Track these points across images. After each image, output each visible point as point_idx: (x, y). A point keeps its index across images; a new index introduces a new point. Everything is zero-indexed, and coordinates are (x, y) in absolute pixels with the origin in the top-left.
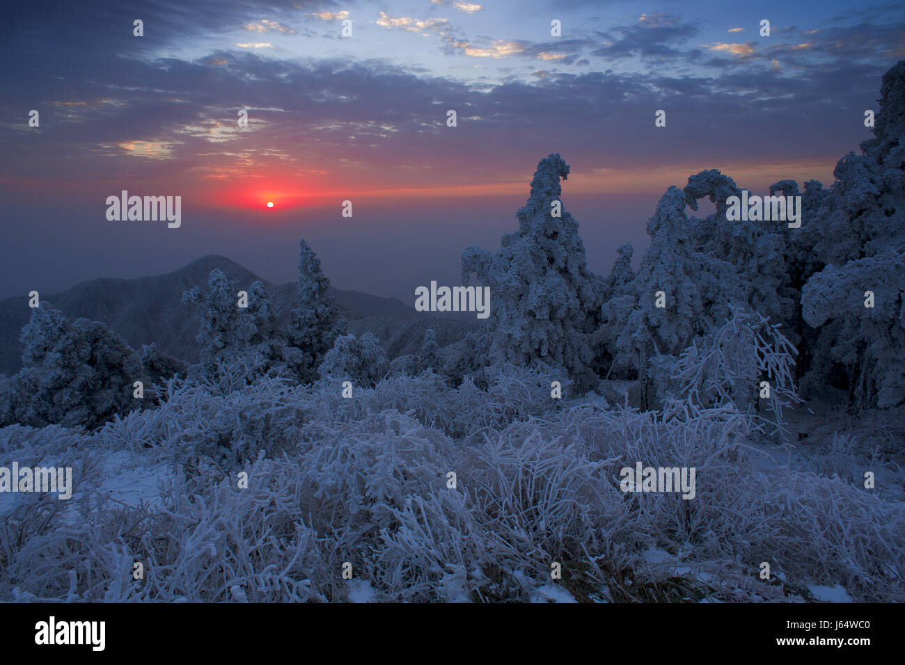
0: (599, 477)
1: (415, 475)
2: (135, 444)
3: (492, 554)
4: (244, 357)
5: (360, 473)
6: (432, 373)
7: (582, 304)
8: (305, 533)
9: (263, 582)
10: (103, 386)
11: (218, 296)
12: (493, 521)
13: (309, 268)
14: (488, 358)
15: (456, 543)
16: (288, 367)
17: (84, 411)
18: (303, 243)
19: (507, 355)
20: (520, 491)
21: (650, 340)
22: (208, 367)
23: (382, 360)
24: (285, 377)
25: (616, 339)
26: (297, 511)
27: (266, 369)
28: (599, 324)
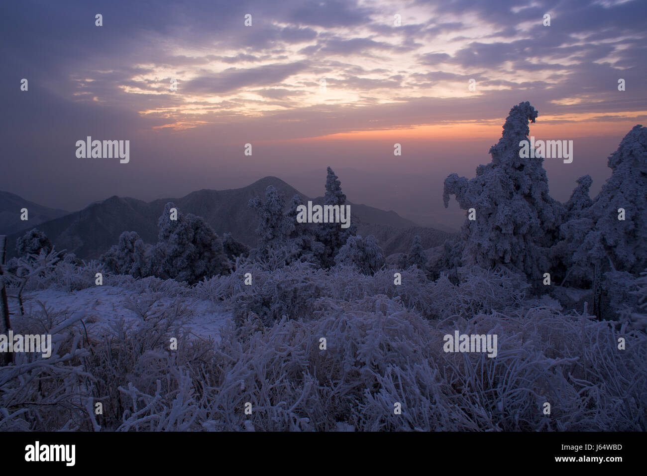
0: (555, 373)
1: (396, 349)
2: (214, 298)
3: (455, 425)
4: (286, 247)
5: (353, 341)
6: (416, 268)
7: (542, 223)
8: (310, 381)
9: (276, 414)
10: (200, 258)
11: (271, 204)
12: (458, 395)
13: (332, 187)
14: (461, 260)
15: (425, 411)
16: (314, 256)
17: (189, 272)
18: (329, 169)
19: (476, 259)
20: (482, 373)
21: (605, 257)
22: (262, 251)
23: (380, 256)
24: (311, 262)
25: (573, 254)
26: (306, 363)
27: (300, 255)
28: (556, 240)
